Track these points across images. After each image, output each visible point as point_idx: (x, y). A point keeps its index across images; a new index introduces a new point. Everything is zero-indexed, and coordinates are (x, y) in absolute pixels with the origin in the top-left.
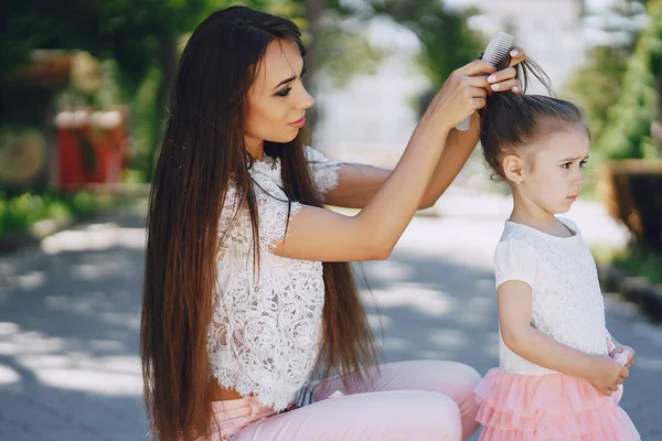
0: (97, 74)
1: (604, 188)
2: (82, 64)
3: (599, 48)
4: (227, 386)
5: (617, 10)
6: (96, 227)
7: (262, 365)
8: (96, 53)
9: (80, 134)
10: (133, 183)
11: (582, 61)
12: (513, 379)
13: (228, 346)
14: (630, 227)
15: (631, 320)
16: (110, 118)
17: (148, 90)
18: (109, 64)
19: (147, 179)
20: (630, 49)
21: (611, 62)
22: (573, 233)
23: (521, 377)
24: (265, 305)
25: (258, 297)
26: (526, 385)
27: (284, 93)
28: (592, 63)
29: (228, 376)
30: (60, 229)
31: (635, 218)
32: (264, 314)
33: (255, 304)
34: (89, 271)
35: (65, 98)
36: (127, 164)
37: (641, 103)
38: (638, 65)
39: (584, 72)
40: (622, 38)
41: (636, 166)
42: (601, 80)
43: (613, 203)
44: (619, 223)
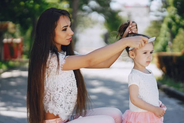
0: (15, 28)
1: (156, 60)
2: (11, 25)
3: (154, 21)
4: (51, 113)
5: (159, 10)
6: (14, 71)
7: (60, 106)
8: (14, 22)
9: (10, 45)
10: (25, 59)
11: (149, 25)
12: (132, 113)
13: (51, 101)
14: (163, 71)
15: (163, 97)
16: (18, 40)
17: (29, 32)
18: (18, 25)
19: (28, 58)
20: (162, 21)
21: (157, 25)
22: (150, 73)
23: (134, 112)
24: (60, 89)
25: (58, 87)
26: (135, 115)
27: (65, 30)
28: (152, 25)
29: (52, 110)
30: (4, 71)
31: (164, 68)
32: (60, 92)
33: (58, 89)
34: (13, 83)
35: (6, 35)
36: (23, 53)
37: (166, 36)
38: (164, 26)
39: (150, 27)
40: (160, 18)
41: (164, 54)
42: (155, 30)
43: (158, 64)
44: (160, 70)
